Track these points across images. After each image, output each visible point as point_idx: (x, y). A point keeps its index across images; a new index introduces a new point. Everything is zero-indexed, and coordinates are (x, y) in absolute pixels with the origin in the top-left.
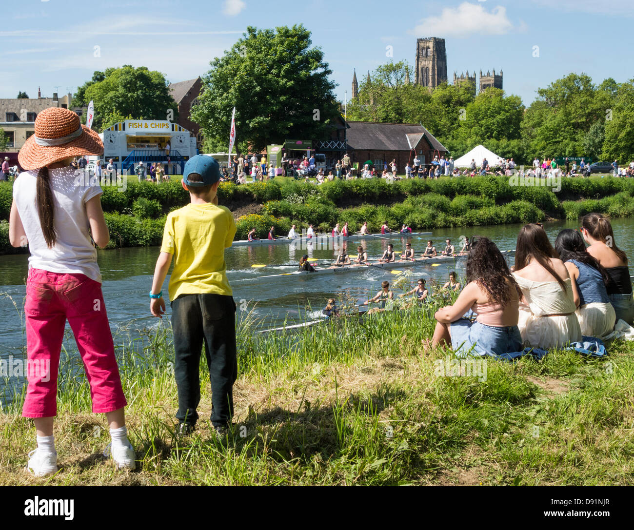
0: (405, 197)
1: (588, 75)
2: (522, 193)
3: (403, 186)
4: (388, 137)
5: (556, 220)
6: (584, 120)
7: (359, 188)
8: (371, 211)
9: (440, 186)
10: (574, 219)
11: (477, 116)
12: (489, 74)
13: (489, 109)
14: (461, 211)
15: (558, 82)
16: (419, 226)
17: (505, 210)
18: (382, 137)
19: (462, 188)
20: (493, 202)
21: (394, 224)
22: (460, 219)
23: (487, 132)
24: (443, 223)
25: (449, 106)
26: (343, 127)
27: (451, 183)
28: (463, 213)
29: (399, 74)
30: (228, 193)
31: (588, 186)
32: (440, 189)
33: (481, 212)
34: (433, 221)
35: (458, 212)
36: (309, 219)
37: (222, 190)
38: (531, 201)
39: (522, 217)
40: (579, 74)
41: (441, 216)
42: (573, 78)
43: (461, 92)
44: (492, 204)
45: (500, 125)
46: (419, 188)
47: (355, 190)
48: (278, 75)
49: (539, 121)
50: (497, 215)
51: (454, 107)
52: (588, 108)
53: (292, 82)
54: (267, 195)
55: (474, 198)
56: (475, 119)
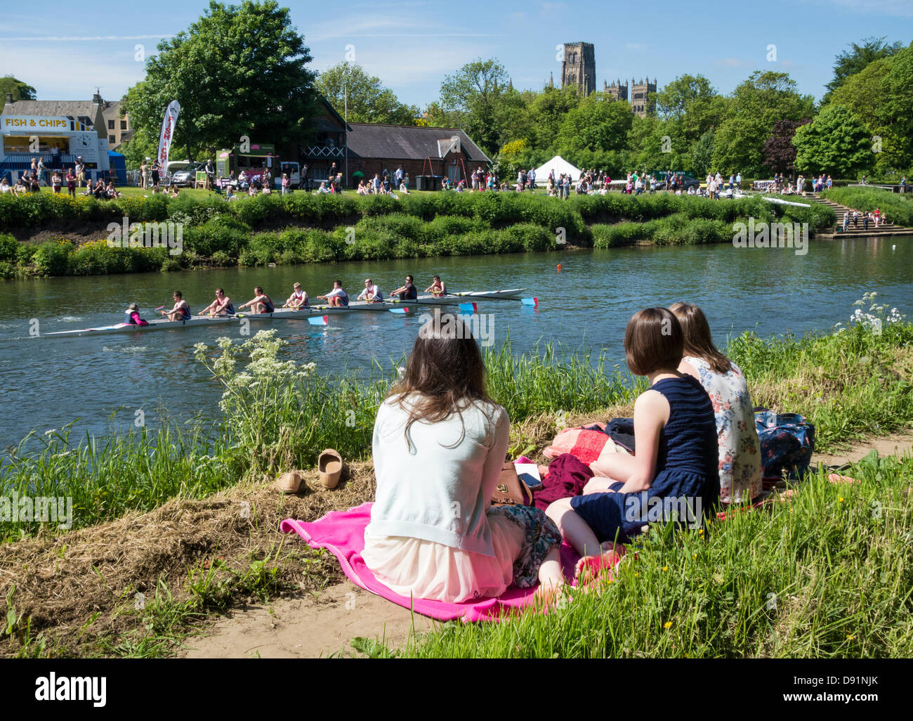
0: (360, 217)
1: (705, 77)
2: (533, 214)
3: (362, 203)
4: (412, 144)
5: (578, 248)
6: (697, 128)
7: (292, 205)
8: (298, 236)
9: (416, 204)
10: (603, 248)
11: (579, 124)
12: (641, 83)
13: (592, 115)
14: (436, 236)
15: (671, 84)
16: (367, 256)
17: (502, 236)
18: (404, 144)
19: (449, 206)
20: (488, 224)
21: (327, 254)
22: (431, 246)
23: (589, 142)
24: (404, 253)
25: (552, 112)
26: (342, 130)
27: (434, 201)
28: (439, 239)
29: (489, 75)
30: (81, 210)
31: (632, 206)
32: (414, 207)
33: (465, 238)
34: (390, 250)
35: (431, 237)
36: (197, 247)
37: (72, 207)
38: (544, 224)
39: (526, 244)
40: (695, 76)
41: (405, 242)
42: (688, 80)
43: (567, 97)
44: (486, 228)
45: (605, 133)
46: (384, 207)
47: (287, 207)
48: (236, 62)
49: (649, 130)
50: (488, 242)
51: (557, 114)
52: (702, 115)
53: (252, 71)
54: (144, 214)
55: (460, 220)
56: (577, 127)
